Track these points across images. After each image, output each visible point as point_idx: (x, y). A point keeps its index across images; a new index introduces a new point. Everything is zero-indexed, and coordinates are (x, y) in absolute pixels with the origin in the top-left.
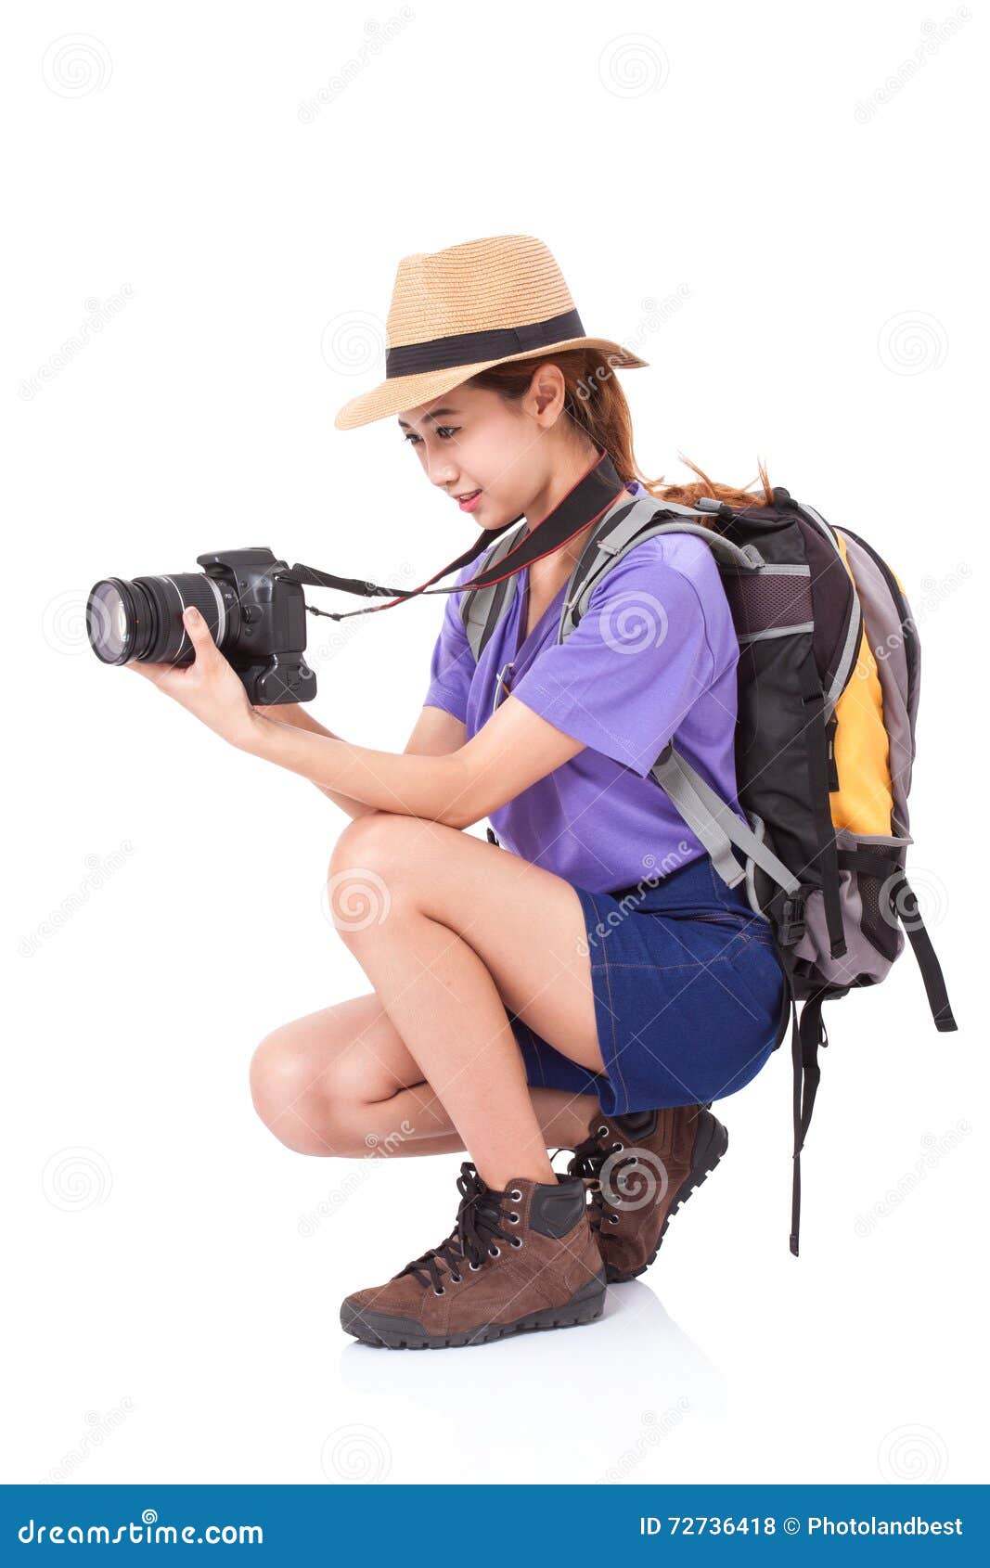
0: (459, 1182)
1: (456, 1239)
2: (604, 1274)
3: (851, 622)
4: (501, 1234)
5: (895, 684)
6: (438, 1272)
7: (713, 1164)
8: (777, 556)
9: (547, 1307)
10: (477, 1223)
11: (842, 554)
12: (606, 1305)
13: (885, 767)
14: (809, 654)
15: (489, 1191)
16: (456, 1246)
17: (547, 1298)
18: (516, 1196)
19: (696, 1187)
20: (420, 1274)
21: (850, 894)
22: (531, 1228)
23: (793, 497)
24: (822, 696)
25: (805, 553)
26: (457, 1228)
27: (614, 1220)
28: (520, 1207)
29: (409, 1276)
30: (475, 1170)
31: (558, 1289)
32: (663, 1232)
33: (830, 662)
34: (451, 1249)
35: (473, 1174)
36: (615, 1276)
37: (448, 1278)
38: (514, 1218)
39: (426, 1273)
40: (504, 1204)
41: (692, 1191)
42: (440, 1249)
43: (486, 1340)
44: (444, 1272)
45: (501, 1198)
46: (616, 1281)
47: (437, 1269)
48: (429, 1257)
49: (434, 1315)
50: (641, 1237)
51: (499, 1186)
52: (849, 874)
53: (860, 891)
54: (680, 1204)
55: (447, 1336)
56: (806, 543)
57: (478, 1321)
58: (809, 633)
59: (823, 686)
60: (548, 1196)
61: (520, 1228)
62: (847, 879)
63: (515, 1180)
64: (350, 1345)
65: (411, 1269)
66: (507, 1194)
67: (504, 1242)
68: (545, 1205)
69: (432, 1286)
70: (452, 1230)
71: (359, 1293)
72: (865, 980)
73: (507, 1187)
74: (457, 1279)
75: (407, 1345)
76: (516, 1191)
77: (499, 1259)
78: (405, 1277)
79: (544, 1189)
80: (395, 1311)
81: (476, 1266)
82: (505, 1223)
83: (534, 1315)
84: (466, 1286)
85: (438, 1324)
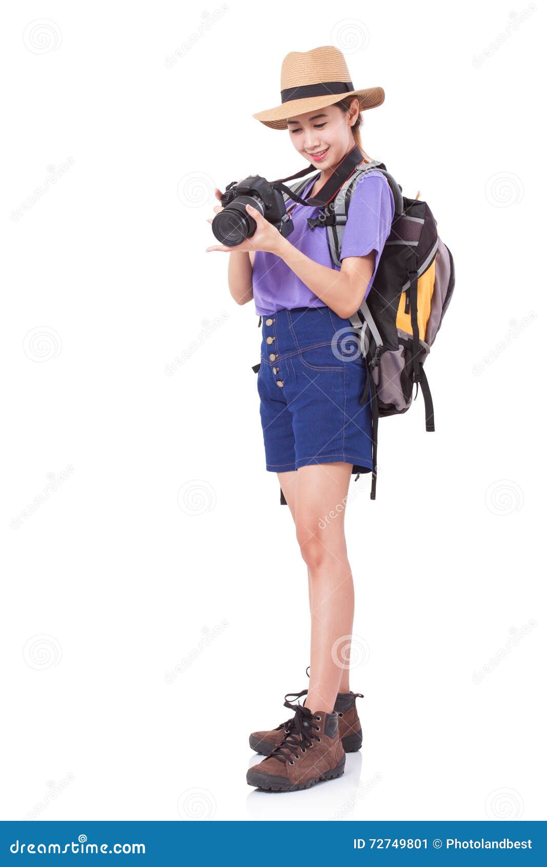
3: (433, 249)
4: (313, 736)
8: (413, 214)
9: (329, 770)
17: (329, 765)
18: (318, 718)
22: (324, 733)
25: (425, 215)
28: (321, 723)
37: (294, 757)
38: (319, 729)
40: (314, 721)
42: (282, 745)
48: (279, 748)
56: (426, 211)
58: (415, 246)
61: (320, 733)
62: (402, 349)
63: (318, 712)
66: (314, 718)
68: (329, 722)
73: (315, 714)
74: (297, 757)
75: (282, 790)
76: (318, 716)
77: (313, 747)
78: (269, 759)
79: (328, 715)
80: (277, 774)
81: (304, 751)
82: (314, 731)
83: (325, 773)
84: (302, 760)
85: (296, 779)
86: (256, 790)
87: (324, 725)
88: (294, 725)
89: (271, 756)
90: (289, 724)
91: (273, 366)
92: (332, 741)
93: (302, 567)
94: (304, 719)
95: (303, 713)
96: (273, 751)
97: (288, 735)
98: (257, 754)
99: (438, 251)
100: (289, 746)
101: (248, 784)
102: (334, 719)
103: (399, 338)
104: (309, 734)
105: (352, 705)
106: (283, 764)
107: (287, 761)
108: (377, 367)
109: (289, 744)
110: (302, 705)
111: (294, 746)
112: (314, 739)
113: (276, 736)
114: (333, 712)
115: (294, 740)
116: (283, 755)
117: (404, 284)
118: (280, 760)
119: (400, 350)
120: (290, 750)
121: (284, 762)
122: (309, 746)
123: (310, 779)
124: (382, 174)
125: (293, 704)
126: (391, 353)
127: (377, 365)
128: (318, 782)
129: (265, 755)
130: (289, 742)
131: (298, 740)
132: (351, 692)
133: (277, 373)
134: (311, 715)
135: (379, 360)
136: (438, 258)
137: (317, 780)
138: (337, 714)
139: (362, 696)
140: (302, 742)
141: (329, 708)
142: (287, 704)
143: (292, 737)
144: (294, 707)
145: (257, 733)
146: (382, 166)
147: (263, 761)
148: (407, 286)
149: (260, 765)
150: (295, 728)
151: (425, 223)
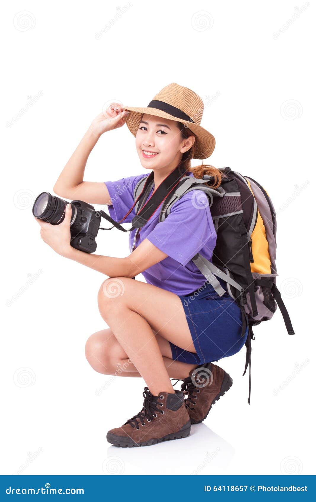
0: (143, 393)
1: (143, 412)
2: (190, 422)
3: (254, 209)
4: (158, 410)
5: (269, 225)
6: (137, 423)
7: (227, 389)
8: (230, 190)
9: (172, 433)
10: (149, 407)
11: (249, 187)
12: (191, 432)
13: (268, 252)
14: (242, 220)
15: (153, 396)
16: (143, 414)
17: (172, 430)
18: (162, 397)
19: (221, 396)
20: (132, 423)
21: (260, 293)
22: (167, 408)
23: (232, 170)
24: (247, 233)
25: (238, 189)
26: (143, 408)
27: (194, 404)
28: (163, 401)
29: (128, 424)
30: (148, 389)
31: (175, 427)
32: (210, 410)
33: (249, 222)
34: (141, 415)
35: (148, 391)
36: (193, 422)
37: (141, 424)
38: (161, 405)
39: (133, 423)
40: (158, 400)
41: (220, 397)
42: (138, 415)
43: (153, 444)
44: (139, 423)
45: (157, 398)
46: (194, 424)
47: (137, 422)
48: (135, 418)
49: (136, 436)
50: (202, 410)
51: (156, 395)
52: (259, 287)
53: (263, 292)
54: (216, 401)
55: (140, 443)
56: (238, 186)
57: (150, 438)
58: (241, 214)
59: (247, 230)
60: (172, 397)
61: (163, 408)
62: (259, 288)
63: (161, 392)
64: (111, 447)
65: (129, 422)
66: (159, 397)
67: (158, 412)
68: (171, 400)
69: (136, 427)
70: (142, 409)
71: (112, 430)
72: (265, 319)
73: (159, 394)
74: (143, 425)
78: (127, 425)
79: (170, 395)
81: (149, 421)
82: (159, 407)
84: (146, 427)
87: (166, 401)
92: (175, 413)
123: (151, 440)
137: (160, 440)
151: (241, 194)
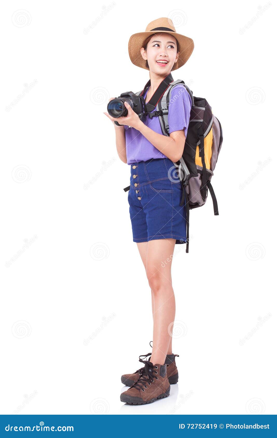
8: (199, 105)
14: (201, 126)
25: (205, 105)
28: (158, 370)
31: (164, 389)
37: (144, 387)
40: (154, 369)
49: (144, 396)
55: (146, 401)
58: (201, 122)
59: (203, 133)
61: (158, 375)
66: (155, 367)
74: (146, 387)
75: (138, 404)
76: (157, 366)
77: (154, 382)
78: (132, 388)
79: (161, 366)
80: (136, 396)
81: (149, 384)
82: (155, 374)
83: (160, 395)
84: (148, 389)
85: (145, 399)
86: (125, 404)
87: (159, 371)
88: (144, 371)
89: (133, 387)
90: (142, 370)
91: (136, 190)
92: (164, 379)
93: (148, 290)
94: (149, 368)
95: (149, 365)
96: (134, 384)
97: (141, 376)
98: (125, 386)
99: (213, 123)
100: (142, 382)
101: (121, 401)
102: (165, 368)
103: (198, 170)
104: (152, 376)
105: (173, 360)
106: (138, 391)
107: (141, 389)
108: (188, 186)
109: (142, 381)
110: (148, 360)
111: (144, 382)
112: (154, 378)
113: (135, 376)
114: (164, 364)
115: (144, 379)
116: (138, 386)
117: (197, 142)
118: (137, 389)
119: (198, 177)
120: (142, 383)
121: (139, 390)
122: (152, 382)
123: (152, 398)
124: (183, 86)
125: (143, 360)
126: (194, 178)
127: (187, 185)
128: (156, 400)
129: (129, 386)
130: (142, 379)
131: (146, 379)
132: (173, 354)
133: (138, 193)
134: (153, 366)
135: (188, 182)
136: (214, 127)
137: (156, 399)
138: (166, 365)
139: (178, 356)
140: (148, 380)
141: (162, 362)
142: (141, 361)
143: (143, 377)
144: (144, 362)
145: (125, 375)
146: (183, 82)
147: (129, 389)
148: (199, 143)
149: (127, 391)
150: (145, 373)
151: (205, 109)
